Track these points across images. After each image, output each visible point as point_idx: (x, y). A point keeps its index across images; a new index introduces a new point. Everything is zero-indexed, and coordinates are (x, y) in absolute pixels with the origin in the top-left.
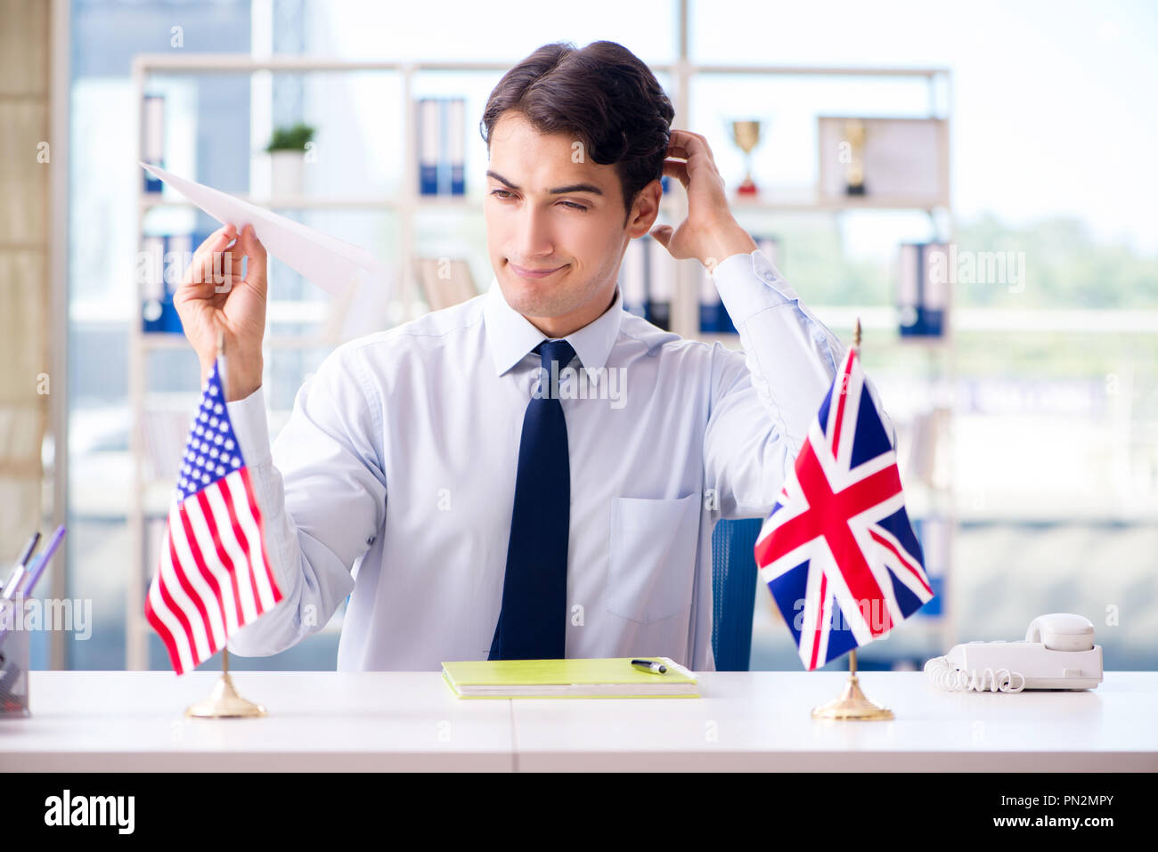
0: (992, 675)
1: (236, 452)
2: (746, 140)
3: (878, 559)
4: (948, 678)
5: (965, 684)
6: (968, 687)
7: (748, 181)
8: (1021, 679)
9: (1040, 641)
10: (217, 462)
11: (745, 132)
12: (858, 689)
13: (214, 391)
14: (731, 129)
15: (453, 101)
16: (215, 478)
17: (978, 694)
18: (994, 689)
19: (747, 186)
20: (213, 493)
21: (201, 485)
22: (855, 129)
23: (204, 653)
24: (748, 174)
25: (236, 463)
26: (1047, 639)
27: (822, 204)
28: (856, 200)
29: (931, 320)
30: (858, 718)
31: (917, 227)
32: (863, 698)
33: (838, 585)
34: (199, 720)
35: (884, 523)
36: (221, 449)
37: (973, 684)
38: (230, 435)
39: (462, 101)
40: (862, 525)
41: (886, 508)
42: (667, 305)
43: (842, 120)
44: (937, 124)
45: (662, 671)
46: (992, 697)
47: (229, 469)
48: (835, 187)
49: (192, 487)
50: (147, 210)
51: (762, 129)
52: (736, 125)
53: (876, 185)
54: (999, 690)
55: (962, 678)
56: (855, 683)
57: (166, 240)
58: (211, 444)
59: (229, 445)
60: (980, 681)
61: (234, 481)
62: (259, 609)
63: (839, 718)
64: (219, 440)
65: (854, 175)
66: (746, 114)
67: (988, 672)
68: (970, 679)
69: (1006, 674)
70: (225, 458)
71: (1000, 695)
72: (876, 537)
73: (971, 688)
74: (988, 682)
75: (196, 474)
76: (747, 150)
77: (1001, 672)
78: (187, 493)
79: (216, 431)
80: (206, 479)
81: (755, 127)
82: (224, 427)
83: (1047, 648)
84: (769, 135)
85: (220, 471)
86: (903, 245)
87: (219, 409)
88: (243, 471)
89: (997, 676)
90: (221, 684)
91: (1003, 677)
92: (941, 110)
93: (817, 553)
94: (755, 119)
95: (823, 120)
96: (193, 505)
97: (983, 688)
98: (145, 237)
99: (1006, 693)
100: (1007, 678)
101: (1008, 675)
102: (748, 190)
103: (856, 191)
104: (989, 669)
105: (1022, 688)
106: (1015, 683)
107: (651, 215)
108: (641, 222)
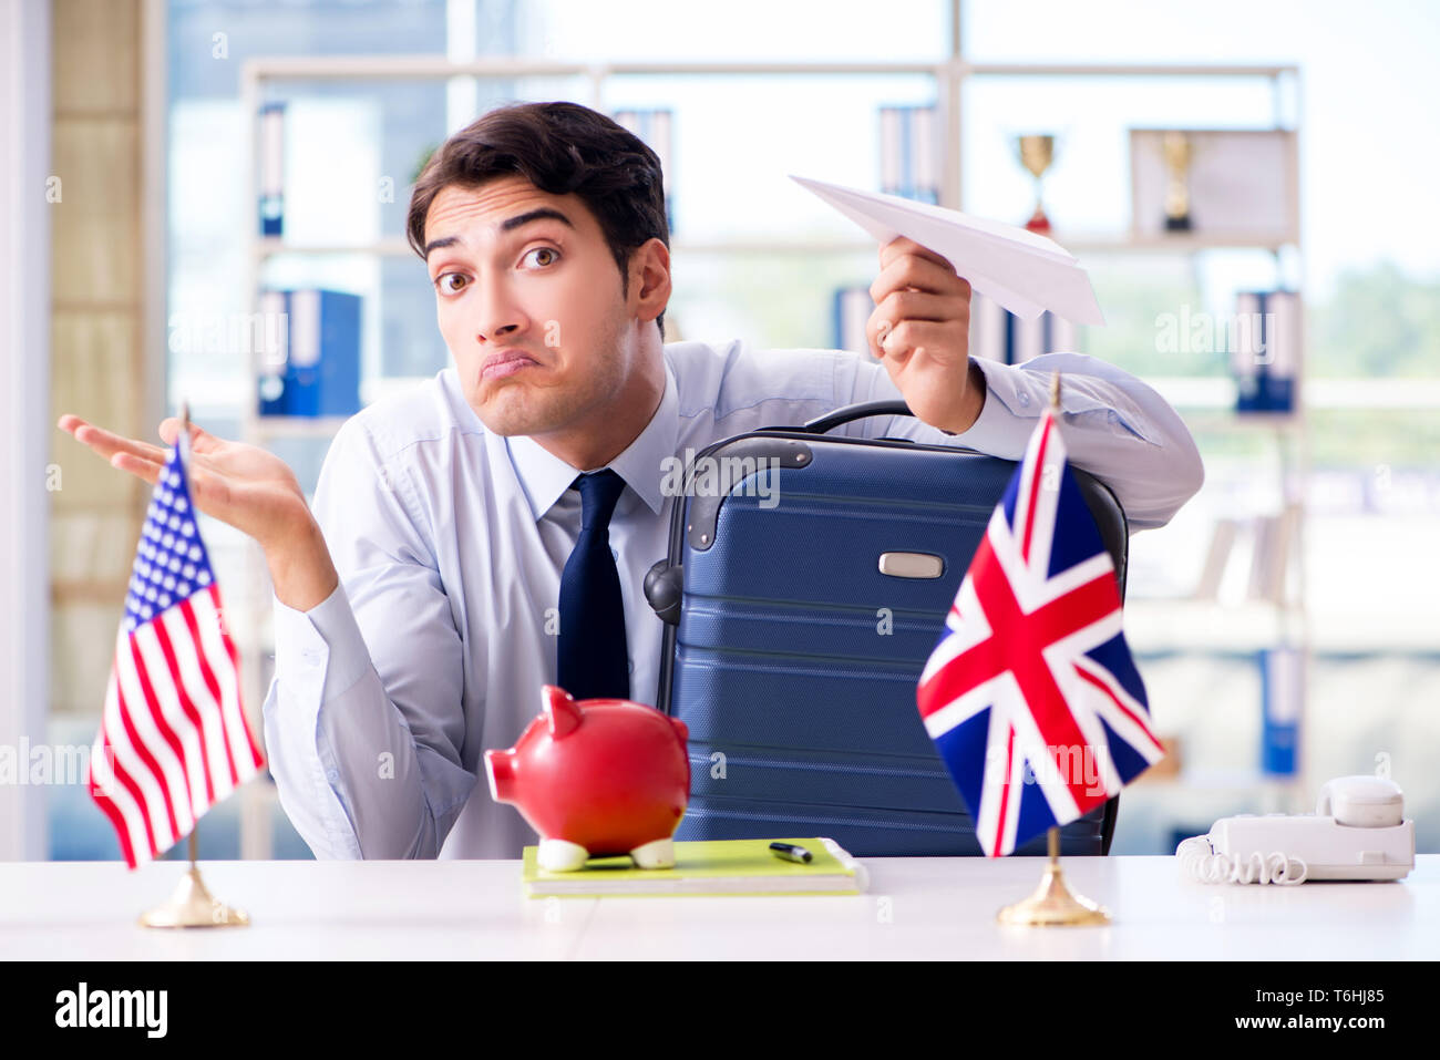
0: (1261, 861)
1: (204, 564)
2: (1036, 159)
3: (1085, 703)
4: (1201, 865)
5: (1226, 874)
6: (1229, 877)
7: (1039, 213)
8: (1300, 866)
9: (1330, 815)
10: (179, 577)
11: (1034, 150)
12: (1061, 884)
13: (174, 481)
14: (1016, 146)
15: (657, 113)
16: (176, 599)
17: (1242, 888)
18: (1264, 879)
19: (1039, 219)
20: (174, 619)
21: (157, 610)
22: (1176, 145)
23: (164, 841)
24: (1039, 203)
25: (203, 578)
26: (1339, 812)
27: (1135, 243)
28: (1178, 237)
29: (1276, 391)
30: (1059, 923)
31: (1258, 271)
32: (1067, 895)
33: (1031, 740)
34: (157, 933)
35: (1096, 654)
36: (185, 560)
37: (1236, 874)
38: (196, 540)
39: (667, 113)
40: (1064, 657)
41: (1097, 633)
43: (1160, 133)
44: (1284, 135)
45: (807, 858)
46: (1263, 891)
47: (194, 586)
48: (1152, 221)
49: (147, 612)
50: (266, 258)
51: (1057, 146)
52: (1022, 141)
53: (1204, 217)
54: (1271, 882)
55: (1221, 865)
56: (1057, 875)
57: (287, 296)
58: (171, 553)
59: (195, 554)
60: (1245, 870)
61: (201, 602)
62: (235, 778)
63: (1034, 924)
64: (181, 547)
65: (1175, 204)
66: (1036, 126)
67: (1256, 857)
68: (1232, 867)
69: (1282, 859)
70: (189, 572)
71: (1272, 888)
72: (1083, 673)
73: (1233, 879)
74: (1258, 871)
75: (151, 595)
76: (1037, 174)
77: (1274, 858)
78: (140, 621)
79: (178, 535)
80: (164, 601)
81: (1047, 143)
82: (188, 530)
83: (1338, 823)
84: (1065, 154)
85: (183, 590)
86: (1240, 295)
87: (181, 505)
88: (213, 588)
89: (1268, 863)
90: (187, 883)
91: (1276, 864)
92: (1289, 119)
93: (1002, 696)
94: (1047, 133)
95: (1136, 134)
96: (147, 636)
97: (1249, 878)
98: (264, 291)
99: (1281, 885)
100: (1283, 865)
101: (1284, 861)
102: (1039, 225)
103: (1179, 225)
104: (1256, 853)
105: (1303, 878)
106: (1292, 872)
107: (664, 284)
108: (652, 297)
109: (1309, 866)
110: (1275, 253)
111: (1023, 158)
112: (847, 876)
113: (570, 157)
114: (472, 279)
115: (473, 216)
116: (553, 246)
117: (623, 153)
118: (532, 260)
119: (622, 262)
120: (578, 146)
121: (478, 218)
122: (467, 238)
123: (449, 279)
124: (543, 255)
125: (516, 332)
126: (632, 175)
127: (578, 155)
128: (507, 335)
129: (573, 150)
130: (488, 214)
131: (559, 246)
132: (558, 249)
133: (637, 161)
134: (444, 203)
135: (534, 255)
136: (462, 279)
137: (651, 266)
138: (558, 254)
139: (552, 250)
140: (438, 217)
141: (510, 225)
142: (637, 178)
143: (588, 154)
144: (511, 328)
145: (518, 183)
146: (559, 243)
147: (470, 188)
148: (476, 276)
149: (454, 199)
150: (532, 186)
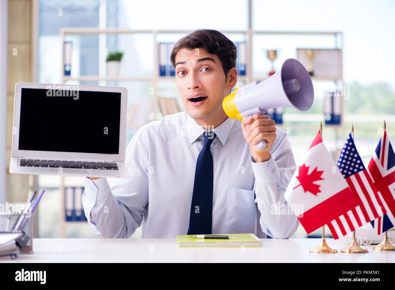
0: (360, 239)
2: (272, 56)
7: (272, 70)
8: (370, 240)
11: (271, 54)
14: (266, 53)
18: (361, 244)
19: (272, 72)
22: (310, 53)
29: (336, 119)
43: (305, 50)
44: (338, 51)
51: (278, 53)
52: (268, 51)
54: (363, 244)
66: (272, 47)
74: (359, 242)
76: (272, 60)
77: (363, 238)
81: (275, 52)
84: (280, 55)
91: (364, 240)
92: (339, 46)
94: (275, 49)
95: (298, 50)
99: (365, 245)
100: (366, 240)
103: (311, 74)
104: (359, 237)
105: (370, 244)
106: (368, 242)
107: (235, 80)
108: (232, 83)
109: (372, 241)
110: (336, 82)
111: (269, 56)
112: (258, 242)
113: (216, 45)
114: (187, 73)
115: (190, 57)
116: (209, 67)
117: (229, 46)
118: (204, 70)
119: (226, 73)
120: (219, 42)
121: (192, 58)
122: (188, 62)
123: (181, 72)
124: (207, 69)
125: (199, 88)
126: (231, 52)
127: (218, 45)
128: (196, 89)
129: (217, 43)
130: (194, 57)
131: (212, 68)
132: (211, 68)
133: (232, 48)
134: (182, 53)
135: (205, 69)
136: (185, 73)
137: (232, 75)
138: (211, 69)
139: (210, 68)
140: (180, 56)
141: (200, 60)
142: (232, 52)
143: (221, 45)
144: (197, 87)
145: (203, 50)
146: (212, 66)
147: (190, 50)
148: (189, 73)
149: (184, 52)
150: (206, 51)
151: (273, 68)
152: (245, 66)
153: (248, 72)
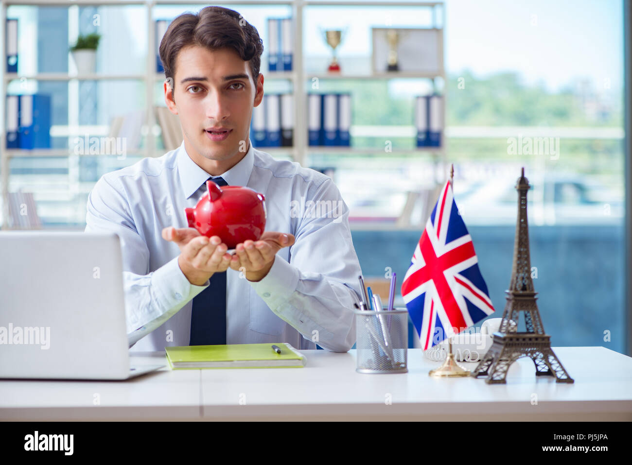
0: (461, 352)
2: (333, 41)
3: (459, 292)
7: (334, 63)
8: (477, 354)
9: (488, 334)
11: (333, 37)
14: (325, 35)
18: (461, 360)
19: (334, 65)
22: (392, 35)
26: (491, 332)
27: (375, 77)
28: (392, 74)
29: (434, 138)
31: (422, 87)
35: (463, 273)
40: (451, 274)
42: (291, 131)
44: (437, 31)
48: (381, 66)
51: (342, 35)
52: (327, 33)
53: (405, 65)
54: (464, 361)
65: (391, 59)
66: (333, 26)
67: (458, 351)
71: (465, 364)
72: (458, 280)
74: (459, 356)
76: (334, 47)
77: (466, 351)
81: (338, 34)
83: (491, 337)
86: (418, 98)
89: (463, 353)
91: (466, 354)
92: (439, 24)
93: (429, 289)
94: (339, 30)
95: (374, 30)
99: (469, 362)
100: (469, 354)
101: (470, 352)
102: (335, 68)
103: (393, 68)
104: (458, 349)
106: (473, 357)
108: (258, 97)
109: (480, 354)
110: (433, 80)
111: (328, 41)
112: (299, 360)
151: (335, 58)
152: (291, 56)
153: (295, 65)
